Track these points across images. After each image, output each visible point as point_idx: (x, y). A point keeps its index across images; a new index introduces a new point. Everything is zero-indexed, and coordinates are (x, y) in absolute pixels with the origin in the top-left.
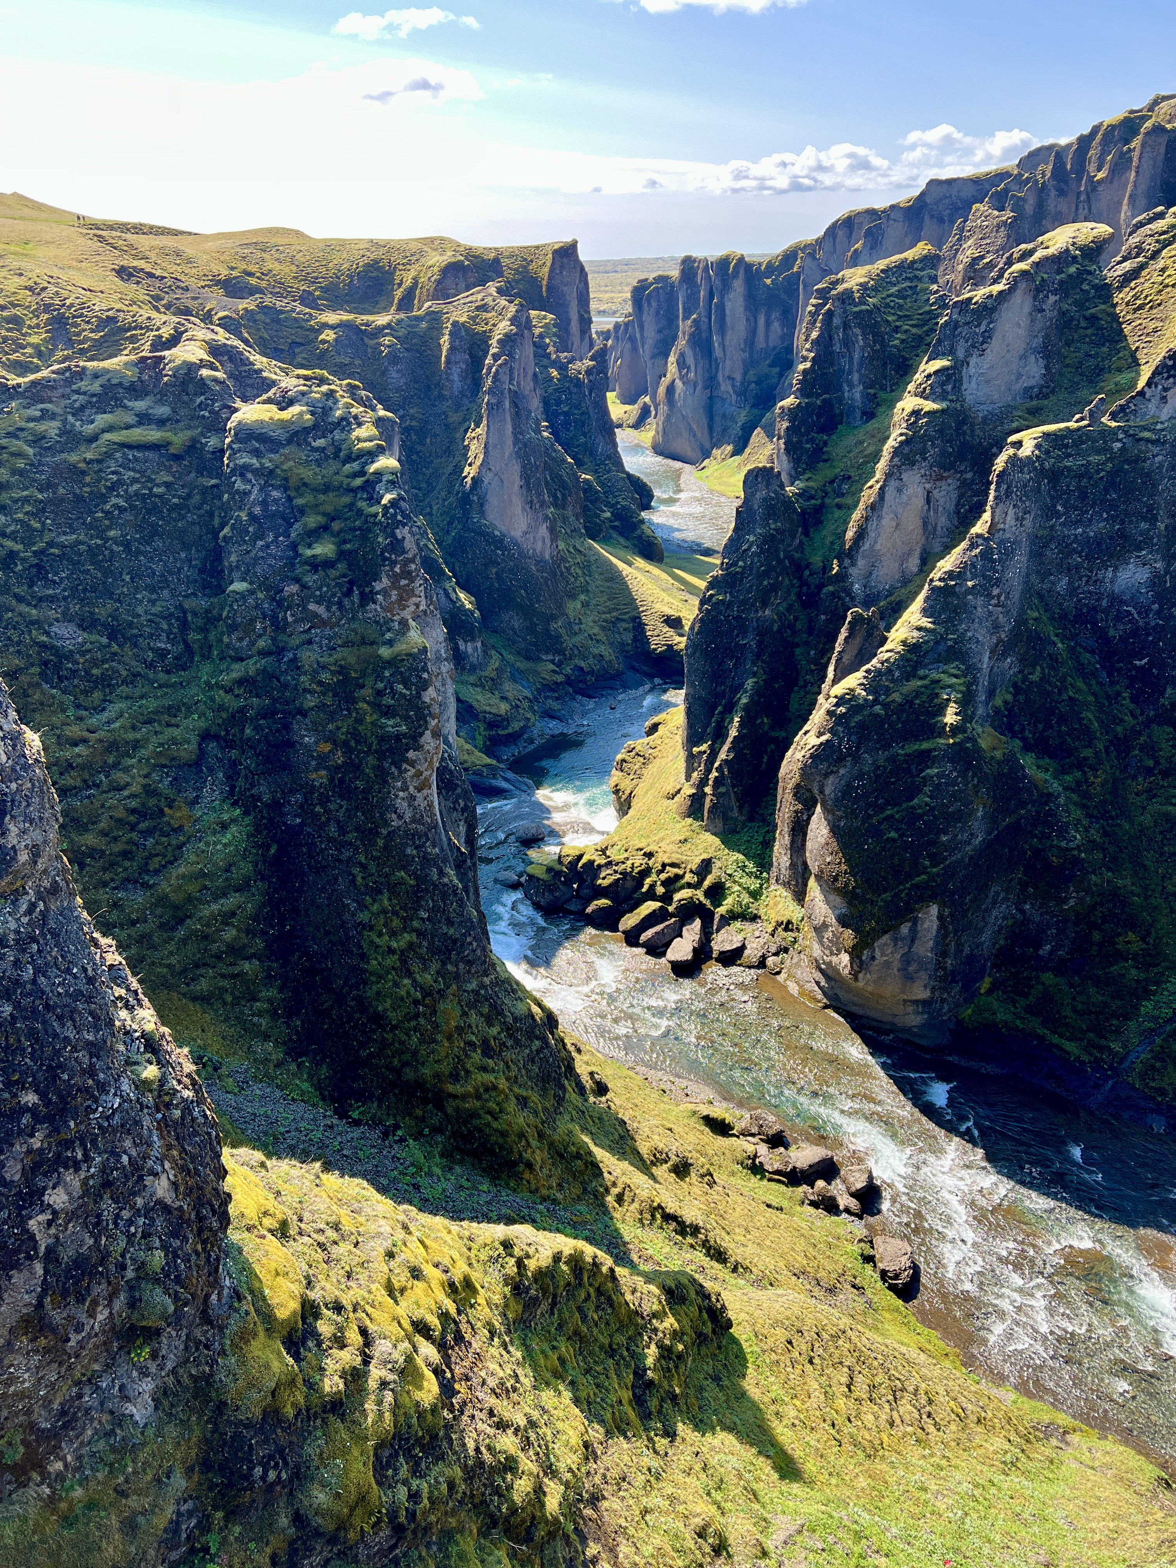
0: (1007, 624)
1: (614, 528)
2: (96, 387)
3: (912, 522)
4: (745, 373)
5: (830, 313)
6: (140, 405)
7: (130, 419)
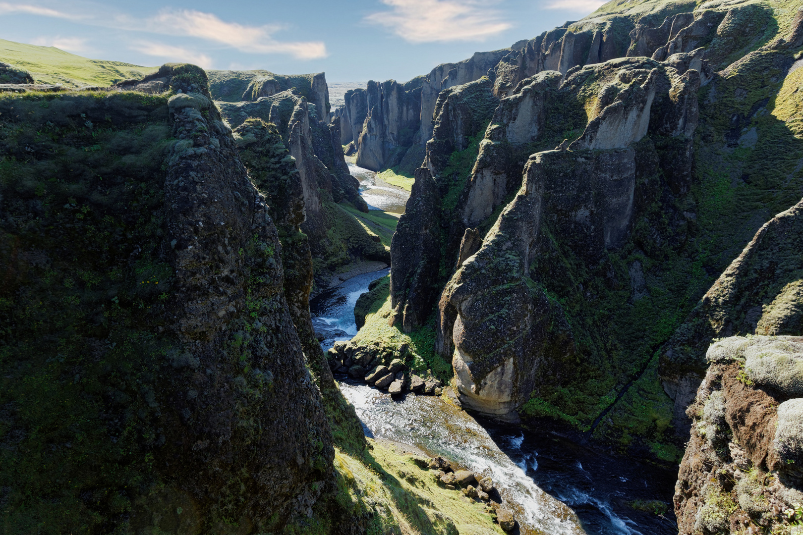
0: (535, 234)
1: (346, 198)
3: (487, 192)
4: (398, 132)
5: (447, 104)
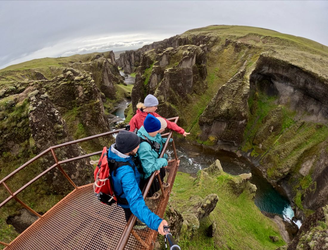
0: (168, 90)
1: (121, 83)
2: (59, 79)
3: (156, 79)
4: (135, 63)
5: (144, 57)
6: (64, 79)
7: (63, 81)
